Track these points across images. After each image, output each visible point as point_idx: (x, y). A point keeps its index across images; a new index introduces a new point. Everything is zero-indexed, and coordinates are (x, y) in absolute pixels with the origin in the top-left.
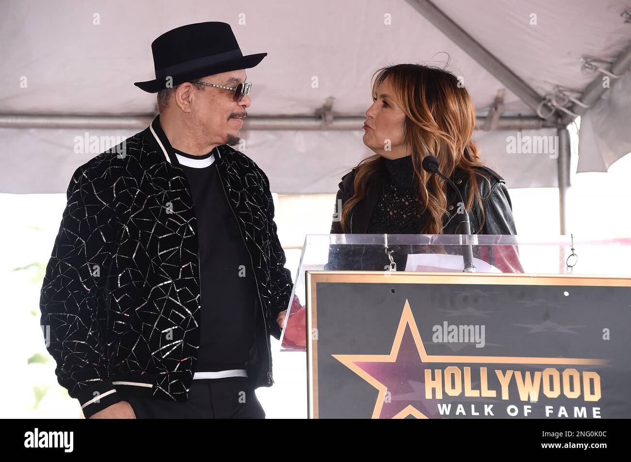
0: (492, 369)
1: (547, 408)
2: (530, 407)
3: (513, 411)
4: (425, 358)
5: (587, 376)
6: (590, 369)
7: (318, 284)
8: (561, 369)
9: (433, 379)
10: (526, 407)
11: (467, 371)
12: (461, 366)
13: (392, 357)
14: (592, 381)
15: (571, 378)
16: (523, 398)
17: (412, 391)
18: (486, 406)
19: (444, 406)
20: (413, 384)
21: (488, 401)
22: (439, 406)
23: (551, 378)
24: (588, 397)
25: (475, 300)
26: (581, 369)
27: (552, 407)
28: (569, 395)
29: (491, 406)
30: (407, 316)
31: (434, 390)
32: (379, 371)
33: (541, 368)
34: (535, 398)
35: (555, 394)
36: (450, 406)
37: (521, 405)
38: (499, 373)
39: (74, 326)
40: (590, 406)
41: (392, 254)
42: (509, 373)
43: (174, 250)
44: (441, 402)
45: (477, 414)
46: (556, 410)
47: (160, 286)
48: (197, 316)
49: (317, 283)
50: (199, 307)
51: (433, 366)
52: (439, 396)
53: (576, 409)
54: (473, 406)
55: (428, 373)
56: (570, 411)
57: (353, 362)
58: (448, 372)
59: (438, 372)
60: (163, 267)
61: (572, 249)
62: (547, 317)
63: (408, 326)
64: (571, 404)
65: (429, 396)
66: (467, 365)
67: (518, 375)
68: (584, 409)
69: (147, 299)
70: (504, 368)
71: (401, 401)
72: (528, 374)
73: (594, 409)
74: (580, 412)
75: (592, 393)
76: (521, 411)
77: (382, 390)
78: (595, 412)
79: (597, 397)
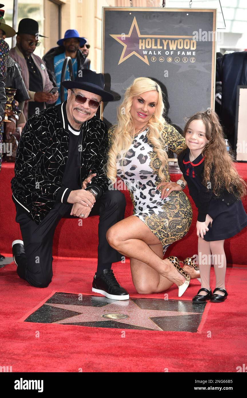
0: (161, 40)
1: (178, 52)
2: (173, 52)
3: (167, 53)
4: (140, 36)
8: (184, 39)
9: (142, 43)
10: (172, 52)
11: (153, 40)
12: (151, 38)
13: (129, 36)
14: (193, 43)
15: (187, 42)
16: (171, 49)
17: (135, 46)
18: (159, 51)
20: (135, 44)
21: (160, 50)
22: (143, 51)
23: (180, 42)
24: (192, 49)
25: (157, 17)
27: (180, 52)
28: (186, 48)
29: (160, 52)
30: (135, 22)
31: (142, 46)
32: (125, 40)
33: (177, 39)
34: (175, 49)
35: (181, 48)
36: (147, 51)
37: (170, 51)
38: (164, 41)
40: (192, 51)
42: (167, 41)
44: (144, 50)
45: (156, 54)
46: (181, 53)
51: (142, 39)
52: (144, 48)
54: (154, 52)
55: (140, 41)
56: (186, 53)
57: (116, 37)
58: (147, 40)
59: (144, 41)
62: (181, 22)
63: (135, 26)
64: (186, 51)
65: (140, 48)
66: (153, 38)
67: (170, 41)
68: (190, 52)
70: (165, 39)
71: (131, 50)
72: (173, 41)
73: (193, 52)
74: (189, 53)
75: (193, 47)
76: (170, 53)
77: (125, 46)
78: (194, 53)
79: (195, 48)
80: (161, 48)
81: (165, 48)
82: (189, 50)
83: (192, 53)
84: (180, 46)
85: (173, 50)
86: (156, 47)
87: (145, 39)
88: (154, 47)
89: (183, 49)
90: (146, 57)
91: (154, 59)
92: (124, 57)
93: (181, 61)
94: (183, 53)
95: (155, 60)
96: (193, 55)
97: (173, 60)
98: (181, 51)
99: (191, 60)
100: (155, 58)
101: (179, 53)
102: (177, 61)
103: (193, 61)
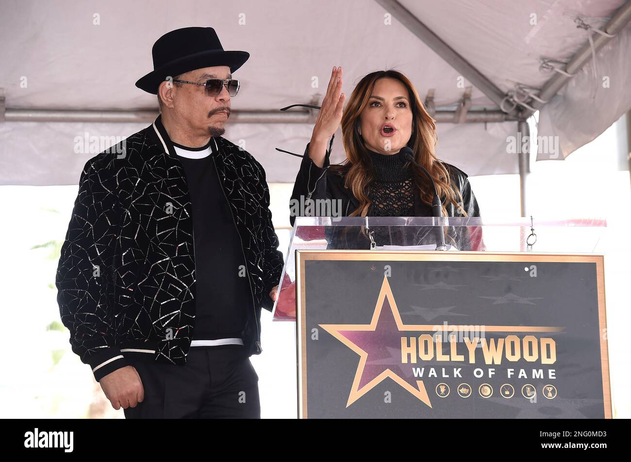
1: (509, 370)
2: (494, 370)
3: (479, 373)
4: (401, 327)
5: (544, 342)
6: (546, 335)
7: (307, 262)
8: (521, 336)
9: (409, 345)
10: (490, 370)
12: (433, 334)
13: (372, 327)
14: (548, 346)
15: (530, 344)
16: (488, 362)
17: (389, 356)
18: (455, 369)
19: (418, 369)
20: (390, 349)
21: (457, 364)
22: (414, 369)
23: (513, 344)
24: (545, 361)
25: (446, 276)
26: (538, 336)
27: (513, 370)
28: (529, 359)
29: (460, 369)
30: (386, 290)
31: (409, 355)
32: (361, 339)
33: (504, 335)
34: (498, 362)
35: (516, 358)
36: (423, 369)
37: (486, 368)
38: (466, 340)
39: (84, 300)
40: (546, 368)
41: (372, 235)
42: (476, 340)
43: (170, 231)
44: (416, 366)
45: (448, 376)
46: (517, 373)
47: (159, 263)
48: (193, 289)
49: (305, 261)
50: (195, 281)
51: (408, 334)
52: (414, 360)
53: (534, 371)
54: (444, 370)
55: (404, 340)
56: (529, 373)
57: (338, 331)
58: (422, 339)
59: (413, 340)
60: (161, 246)
61: (532, 230)
62: (509, 289)
63: (386, 300)
64: (529, 367)
65: (404, 360)
67: (483, 342)
68: (541, 371)
69: (147, 274)
71: (380, 365)
72: (492, 341)
73: (550, 371)
74: (538, 374)
75: (549, 356)
76: (486, 373)
77: (364, 355)
78: (551, 374)
79: (553, 360)
80: (461, 358)
81: (472, 360)
82: (538, 365)
83: (546, 374)
84: (513, 354)
85: (493, 365)
86: (446, 358)
87: (417, 334)
88: (441, 358)
89: (522, 363)
90: (420, 384)
91: (443, 390)
92: (362, 385)
93: (518, 394)
94: (522, 373)
95: (446, 392)
96: (550, 377)
97: (496, 394)
98: (517, 366)
99: (546, 392)
100: (446, 388)
101: (510, 372)
102: (508, 395)
103: (550, 394)
